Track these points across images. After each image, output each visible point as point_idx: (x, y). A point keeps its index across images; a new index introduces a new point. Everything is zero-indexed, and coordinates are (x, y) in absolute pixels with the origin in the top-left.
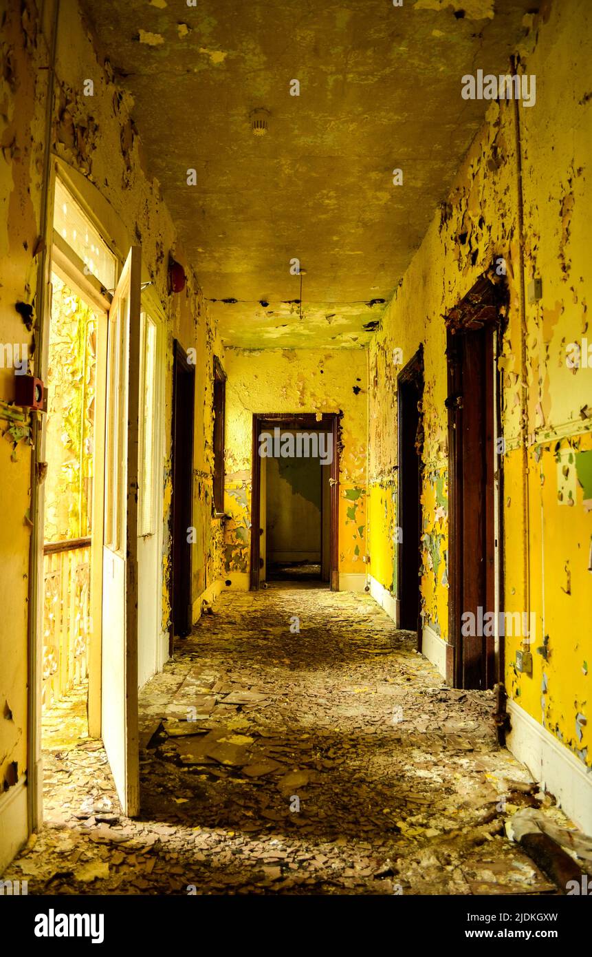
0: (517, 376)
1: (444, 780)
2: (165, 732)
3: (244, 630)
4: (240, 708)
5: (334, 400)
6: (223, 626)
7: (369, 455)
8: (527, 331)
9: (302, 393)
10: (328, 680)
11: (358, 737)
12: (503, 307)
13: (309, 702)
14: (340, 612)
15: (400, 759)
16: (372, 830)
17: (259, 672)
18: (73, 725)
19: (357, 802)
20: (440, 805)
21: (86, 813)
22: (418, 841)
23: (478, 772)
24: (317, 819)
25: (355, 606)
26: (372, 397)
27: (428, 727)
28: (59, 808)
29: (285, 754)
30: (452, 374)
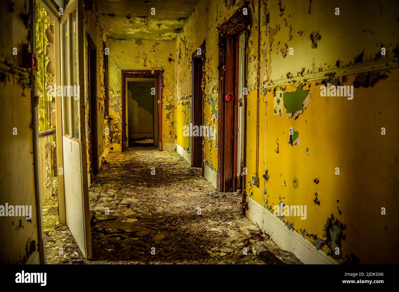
0: (255, 58)
1: (223, 232)
2: (96, 219)
3: (123, 170)
4: (128, 206)
5: (160, 64)
6: (113, 169)
7: (176, 90)
8: (261, 37)
9: (145, 61)
10: (165, 191)
11: (183, 216)
12: (249, 26)
13: (159, 202)
14: (165, 160)
15: (203, 224)
16: (197, 255)
17: (134, 189)
18: (51, 219)
19: (188, 244)
20: (224, 242)
21: (67, 260)
22: (218, 258)
23: (236, 227)
24: (173, 253)
25: (171, 157)
26: (177, 63)
27: (212, 209)
28: (53, 259)
29: (153, 225)
30: (221, 55)
